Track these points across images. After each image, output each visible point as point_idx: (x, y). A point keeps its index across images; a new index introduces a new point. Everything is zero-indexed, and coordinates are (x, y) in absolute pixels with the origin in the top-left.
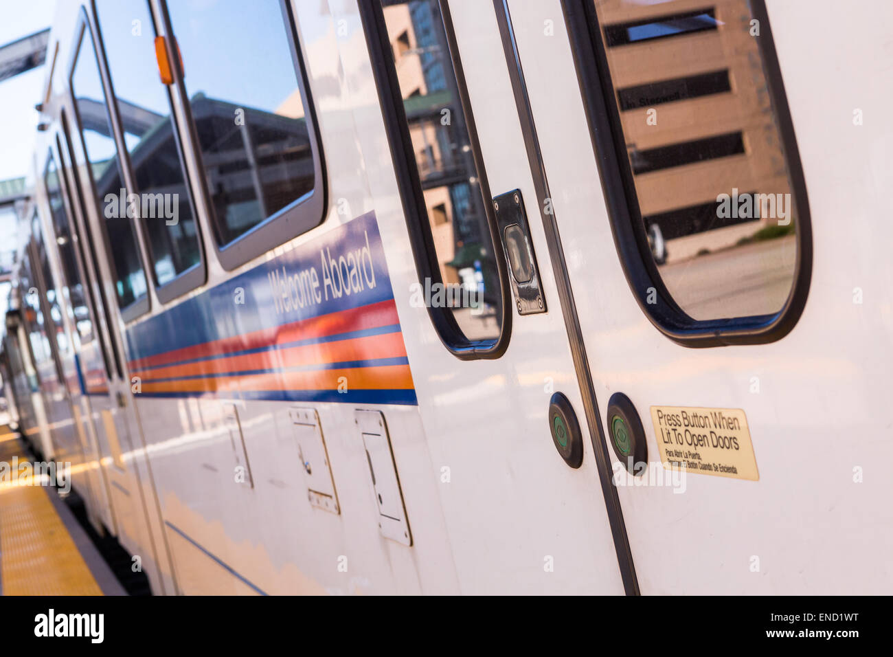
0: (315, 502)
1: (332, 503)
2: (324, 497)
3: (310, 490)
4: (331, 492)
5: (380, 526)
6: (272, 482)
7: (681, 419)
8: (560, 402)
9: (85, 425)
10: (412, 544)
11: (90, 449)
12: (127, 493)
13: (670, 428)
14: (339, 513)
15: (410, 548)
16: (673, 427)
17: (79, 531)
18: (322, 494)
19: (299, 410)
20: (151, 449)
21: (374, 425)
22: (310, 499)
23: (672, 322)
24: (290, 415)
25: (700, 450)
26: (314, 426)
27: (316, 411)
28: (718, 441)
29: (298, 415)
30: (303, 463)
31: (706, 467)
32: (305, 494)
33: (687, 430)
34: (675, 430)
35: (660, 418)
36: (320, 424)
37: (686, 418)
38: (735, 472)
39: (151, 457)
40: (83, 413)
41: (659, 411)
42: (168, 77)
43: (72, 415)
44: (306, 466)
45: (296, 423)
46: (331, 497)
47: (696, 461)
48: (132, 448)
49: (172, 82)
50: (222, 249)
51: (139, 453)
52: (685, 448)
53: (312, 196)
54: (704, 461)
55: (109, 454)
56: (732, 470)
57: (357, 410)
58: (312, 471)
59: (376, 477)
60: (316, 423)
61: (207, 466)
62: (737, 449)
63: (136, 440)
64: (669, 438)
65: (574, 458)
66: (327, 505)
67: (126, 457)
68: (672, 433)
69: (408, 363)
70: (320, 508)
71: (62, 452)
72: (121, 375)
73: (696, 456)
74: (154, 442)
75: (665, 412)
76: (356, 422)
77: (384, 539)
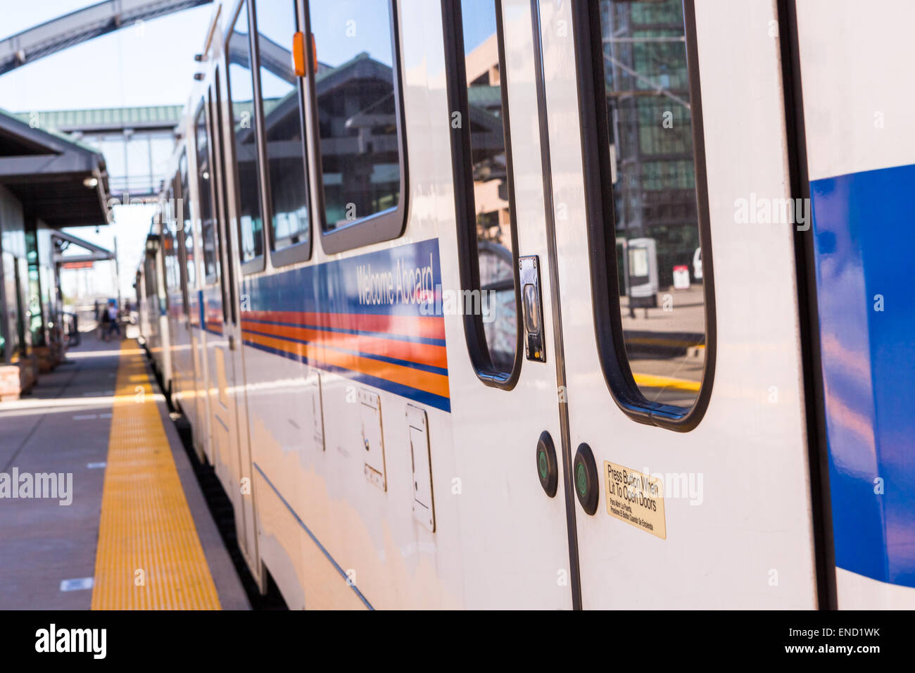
0: (369, 476)
1: (382, 480)
2: (376, 473)
3: (366, 465)
4: (382, 472)
5: (414, 509)
6: (339, 449)
7: (623, 477)
8: (546, 439)
9: (200, 352)
10: (434, 531)
11: (202, 378)
12: (227, 429)
13: (615, 481)
14: (386, 490)
15: (433, 534)
16: (617, 481)
17: (182, 454)
18: (375, 471)
19: (367, 392)
20: (250, 387)
21: (418, 421)
22: (365, 472)
23: (625, 396)
24: (359, 395)
25: (632, 505)
26: (376, 409)
27: (379, 397)
28: (644, 501)
29: (365, 397)
30: (364, 439)
31: (634, 520)
32: (362, 467)
33: (625, 487)
34: (618, 484)
35: (610, 472)
36: (380, 408)
37: (625, 477)
38: (652, 529)
39: (249, 394)
40: (200, 342)
41: (609, 466)
42: (302, 70)
43: (191, 342)
44: (365, 443)
45: (362, 403)
46: (380, 474)
47: (629, 513)
48: (235, 385)
49: (305, 76)
50: (325, 234)
51: (240, 389)
52: (623, 501)
53: (395, 211)
54: (634, 515)
55: (216, 385)
56: (649, 526)
57: (409, 404)
58: (370, 448)
59: (415, 467)
60: (377, 407)
61: (292, 422)
62: (655, 511)
63: (239, 376)
64: (613, 489)
65: (551, 489)
66: (377, 481)
67: (230, 391)
68: (616, 485)
69: (447, 375)
70: (372, 482)
71: (178, 375)
72: (234, 320)
73: (629, 509)
74: (253, 382)
75: (613, 468)
76: (406, 415)
77: (415, 522)
